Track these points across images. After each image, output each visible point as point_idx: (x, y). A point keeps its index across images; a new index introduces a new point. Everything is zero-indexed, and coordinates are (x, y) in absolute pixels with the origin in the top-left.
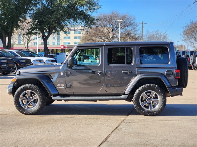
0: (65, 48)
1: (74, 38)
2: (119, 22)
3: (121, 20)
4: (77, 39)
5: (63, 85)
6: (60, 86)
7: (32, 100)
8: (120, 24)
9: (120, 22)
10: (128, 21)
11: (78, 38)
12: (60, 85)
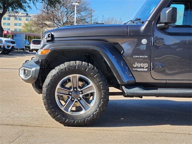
0: (8, 33)
1: (14, 25)
2: (74, 6)
3: (77, 4)
4: (17, 26)
5: (146, 65)
6: (141, 67)
7: (81, 96)
8: (76, 7)
9: (76, 6)
10: (84, 6)
11: (18, 24)
12: (139, 65)
